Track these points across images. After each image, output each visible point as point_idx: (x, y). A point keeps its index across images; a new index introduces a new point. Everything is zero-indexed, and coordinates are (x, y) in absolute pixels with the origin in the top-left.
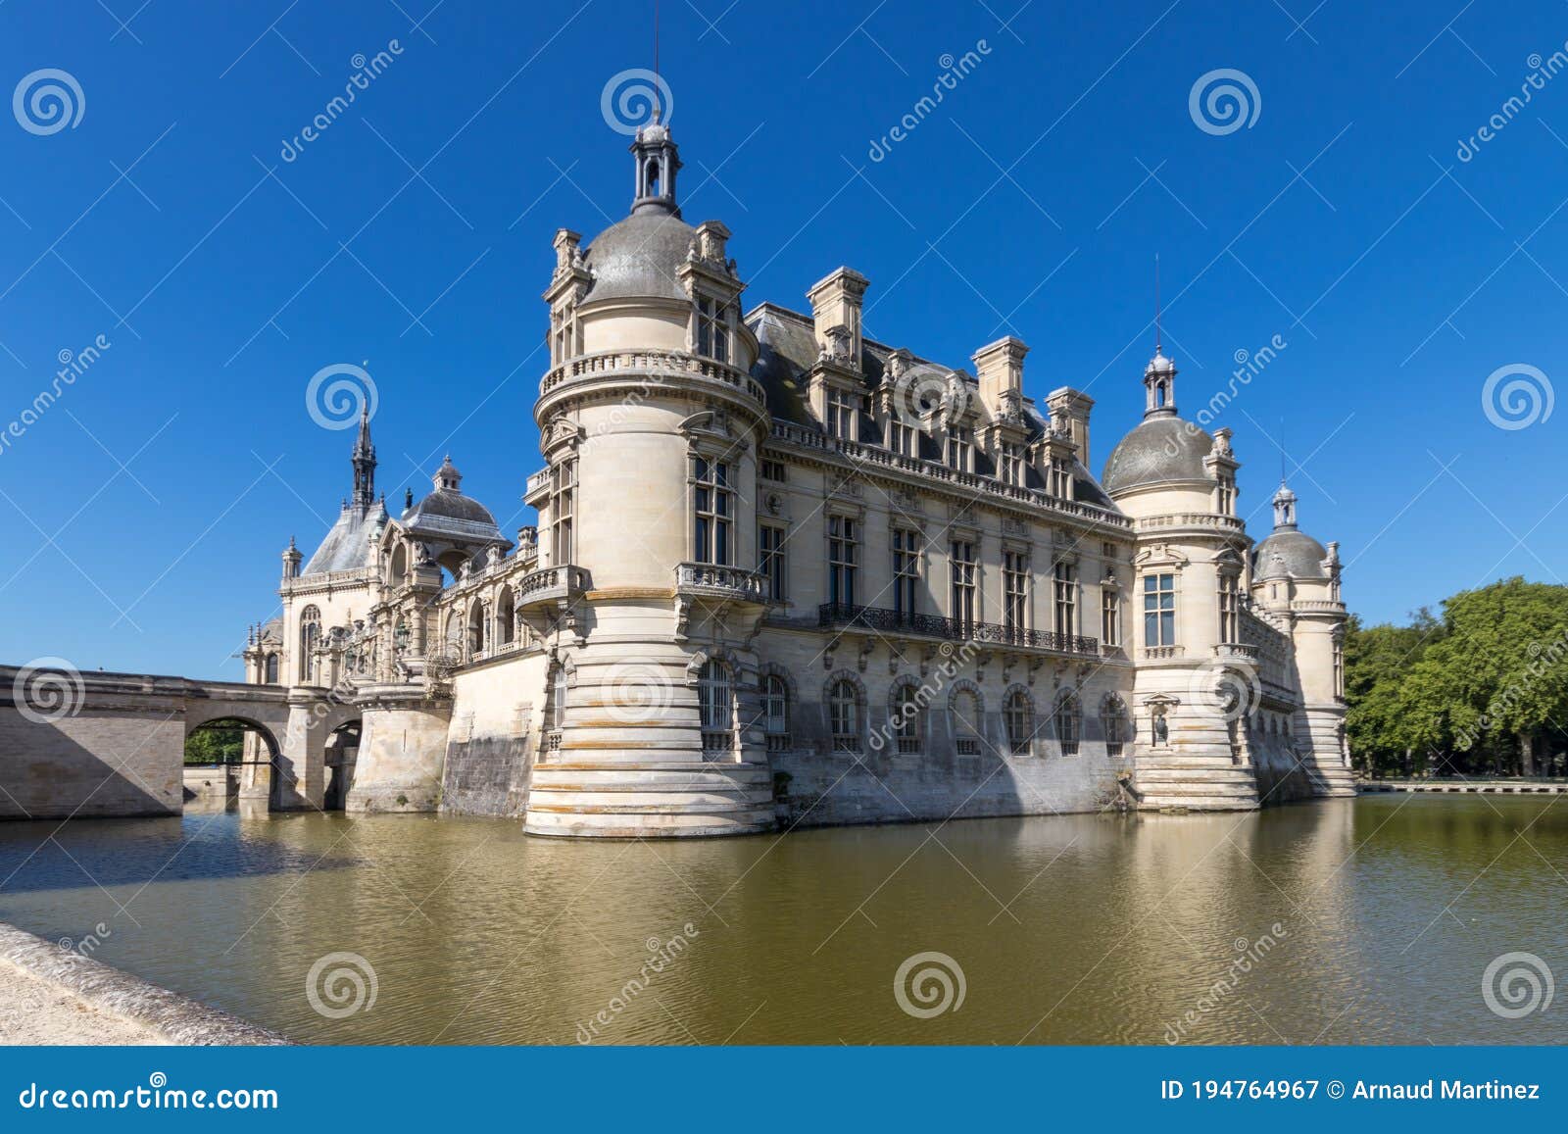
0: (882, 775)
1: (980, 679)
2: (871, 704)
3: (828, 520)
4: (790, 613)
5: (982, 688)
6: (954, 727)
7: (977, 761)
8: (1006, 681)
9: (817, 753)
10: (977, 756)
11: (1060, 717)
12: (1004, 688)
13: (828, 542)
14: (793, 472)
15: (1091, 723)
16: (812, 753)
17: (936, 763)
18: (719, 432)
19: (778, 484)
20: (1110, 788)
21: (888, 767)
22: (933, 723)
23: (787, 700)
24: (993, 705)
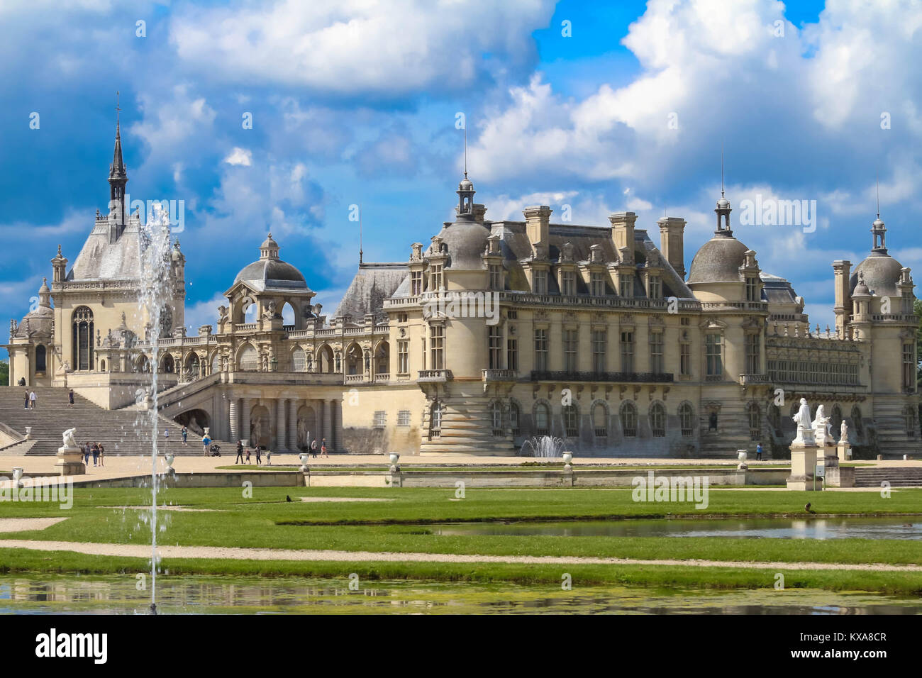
1: (607, 399)
2: (554, 413)
3: (534, 333)
4: (519, 375)
5: (608, 403)
6: (594, 424)
7: (605, 440)
8: (621, 399)
9: (530, 436)
10: (605, 437)
11: (653, 416)
12: (621, 402)
13: (534, 342)
14: (521, 315)
15: (672, 417)
16: (528, 436)
17: (585, 441)
19: (514, 321)
20: (681, 453)
22: (584, 422)
23: (518, 413)
24: (614, 411)
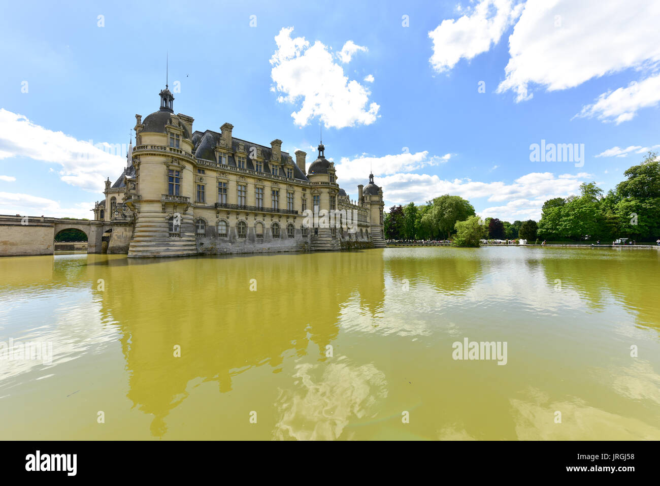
0: (232, 243)
1: (264, 220)
2: (230, 226)
3: (218, 184)
4: (206, 205)
5: (264, 222)
6: (256, 232)
7: (262, 238)
9: (213, 238)
11: (289, 229)
12: (271, 222)
13: (218, 189)
14: (207, 172)
15: (298, 230)
16: (212, 238)
17: (249, 240)
18: (176, 164)
19: (202, 175)
20: (302, 245)
21: (235, 241)
22: (250, 231)
23: (205, 225)
24: (268, 226)
